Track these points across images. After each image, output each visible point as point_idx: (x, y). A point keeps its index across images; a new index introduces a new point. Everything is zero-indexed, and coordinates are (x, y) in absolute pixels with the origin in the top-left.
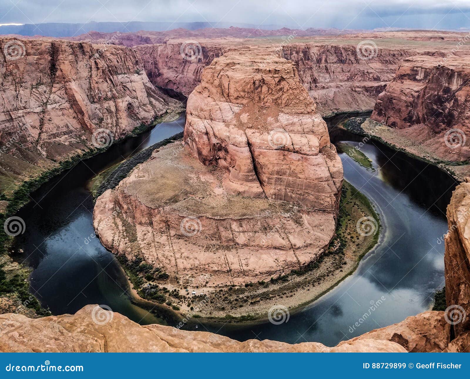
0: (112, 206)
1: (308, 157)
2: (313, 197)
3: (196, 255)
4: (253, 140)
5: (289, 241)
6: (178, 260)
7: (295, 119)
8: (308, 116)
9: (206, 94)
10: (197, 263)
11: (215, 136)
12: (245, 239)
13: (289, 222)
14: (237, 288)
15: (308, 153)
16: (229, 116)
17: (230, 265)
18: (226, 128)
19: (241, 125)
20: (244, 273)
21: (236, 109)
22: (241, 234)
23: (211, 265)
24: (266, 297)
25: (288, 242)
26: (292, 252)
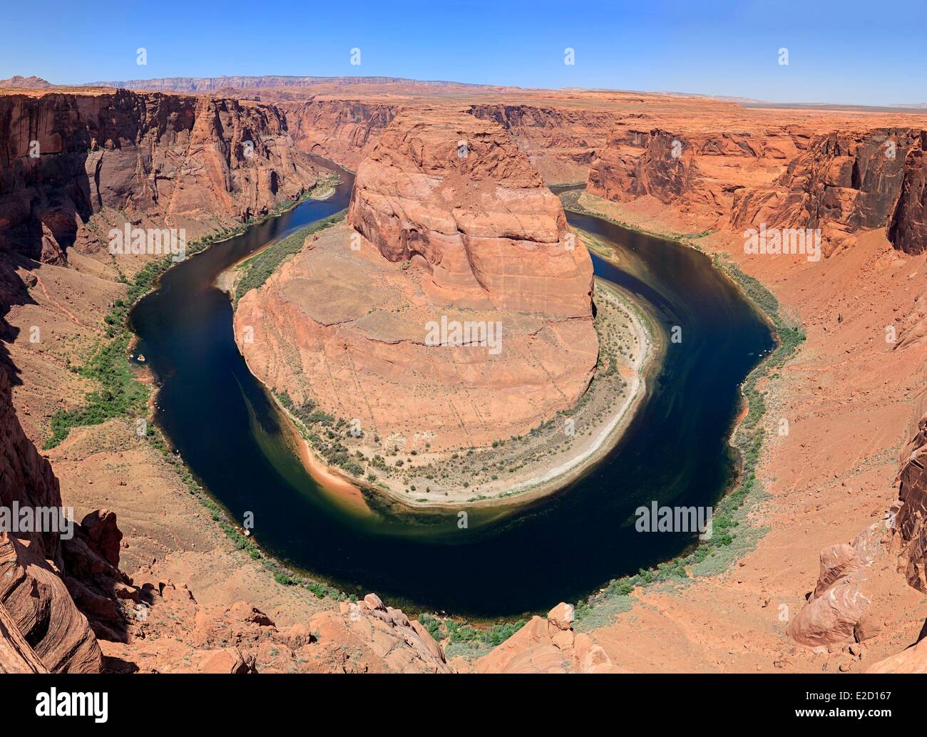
0: (261, 315)
1: (546, 245)
2: (561, 301)
3: (402, 401)
4: (465, 225)
5: (543, 368)
6: (373, 409)
7: (520, 195)
8: (535, 190)
9: (387, 161)
10: (405, 414)
11: (409, 220)
12: (476, 373)
13: (538, 341)
14: (479, 450)
15: (545, 239)
16: (426, 192)
17: (461, 416)
18: (423, 208)
19: (444, 205)
20: (486, 427)
21: (435, 183)
22: (470, 366)
23: (431, 418)
24: (531, 458)
25: (543, 371)
26: (551, 385)
